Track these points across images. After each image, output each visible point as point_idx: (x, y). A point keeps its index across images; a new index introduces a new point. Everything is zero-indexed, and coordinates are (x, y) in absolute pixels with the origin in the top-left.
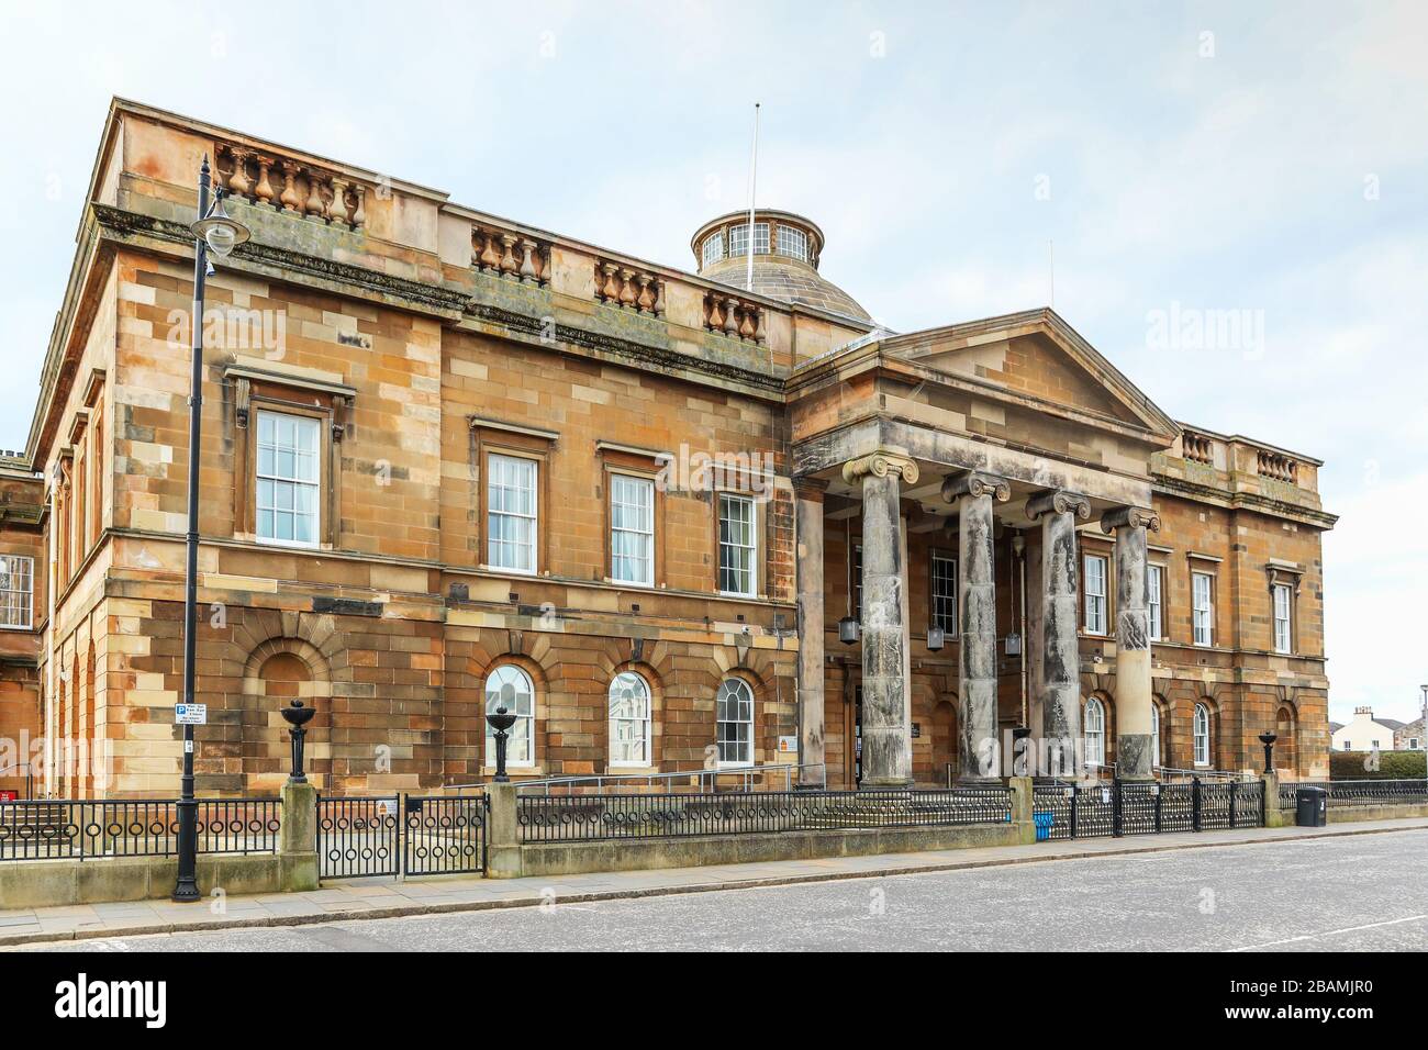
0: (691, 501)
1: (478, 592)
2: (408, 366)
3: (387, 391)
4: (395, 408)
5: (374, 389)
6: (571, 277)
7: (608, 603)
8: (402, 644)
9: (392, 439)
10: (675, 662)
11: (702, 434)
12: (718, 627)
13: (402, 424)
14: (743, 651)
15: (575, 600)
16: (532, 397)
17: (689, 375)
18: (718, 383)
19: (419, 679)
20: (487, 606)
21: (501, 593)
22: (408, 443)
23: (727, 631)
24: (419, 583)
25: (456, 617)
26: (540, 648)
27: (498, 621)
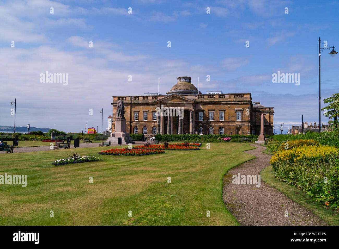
0: (150, 113)
1: (133, 122)
2: (128, 108)
3: (127, 110)
4: (128, 111)
5: (126, 110)
6: (141, 98)
7: (143, 122)
8: (127, 126)
9: (127, 113)
10: (148, 126)
11: (151, 108)
12: (152, 123)
13: (128, 112)
14: (154, 125)
15: (140, 122)
16: (137, 108)
17: (149, 104)
18: (152, 104)
19: (129, 129)
20: (134, 123)
21: (135, 122)
22: (128, 113)
23: (153, 123)
24: (129, 122)
25: (132, 124)
26: (137, 126)
27: (134, 124)
